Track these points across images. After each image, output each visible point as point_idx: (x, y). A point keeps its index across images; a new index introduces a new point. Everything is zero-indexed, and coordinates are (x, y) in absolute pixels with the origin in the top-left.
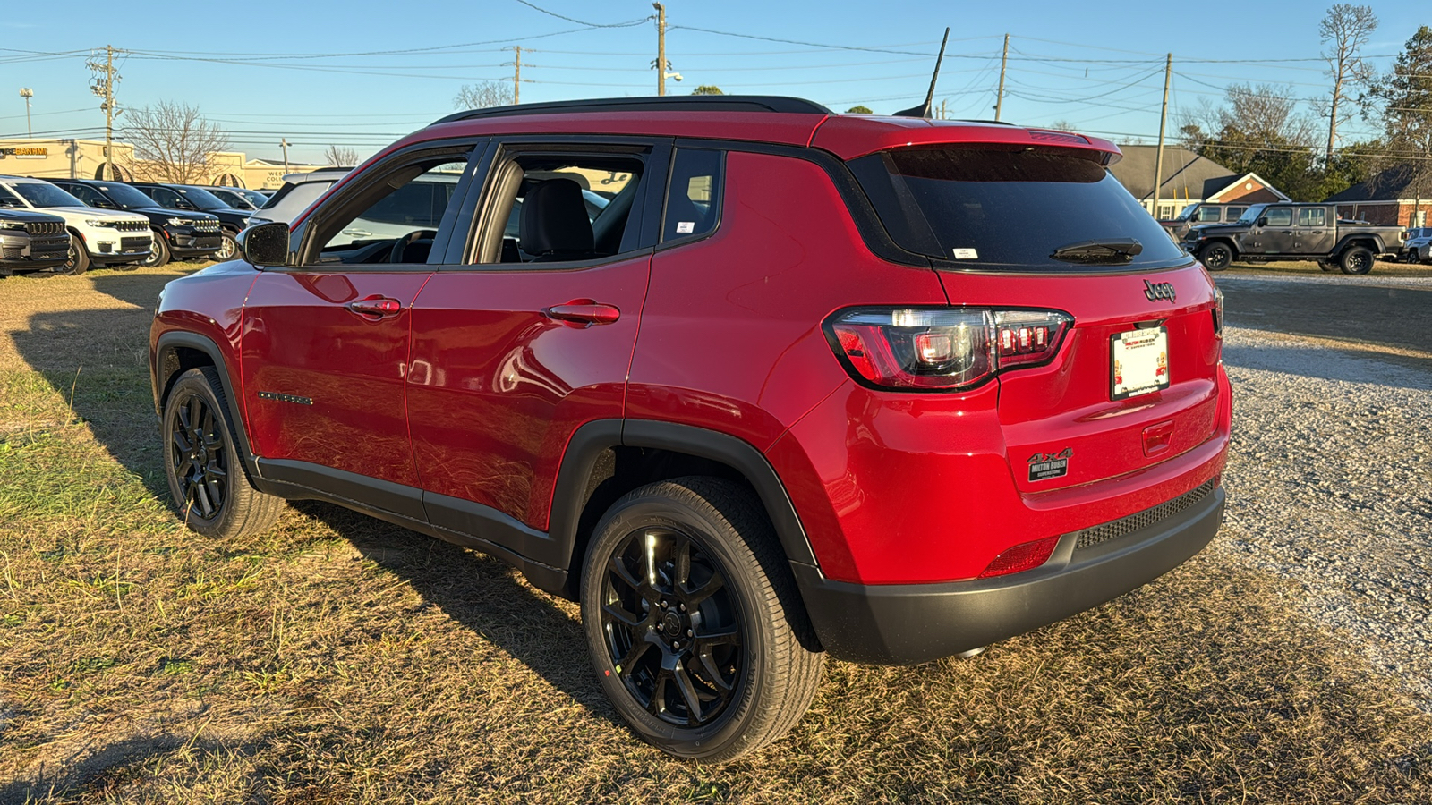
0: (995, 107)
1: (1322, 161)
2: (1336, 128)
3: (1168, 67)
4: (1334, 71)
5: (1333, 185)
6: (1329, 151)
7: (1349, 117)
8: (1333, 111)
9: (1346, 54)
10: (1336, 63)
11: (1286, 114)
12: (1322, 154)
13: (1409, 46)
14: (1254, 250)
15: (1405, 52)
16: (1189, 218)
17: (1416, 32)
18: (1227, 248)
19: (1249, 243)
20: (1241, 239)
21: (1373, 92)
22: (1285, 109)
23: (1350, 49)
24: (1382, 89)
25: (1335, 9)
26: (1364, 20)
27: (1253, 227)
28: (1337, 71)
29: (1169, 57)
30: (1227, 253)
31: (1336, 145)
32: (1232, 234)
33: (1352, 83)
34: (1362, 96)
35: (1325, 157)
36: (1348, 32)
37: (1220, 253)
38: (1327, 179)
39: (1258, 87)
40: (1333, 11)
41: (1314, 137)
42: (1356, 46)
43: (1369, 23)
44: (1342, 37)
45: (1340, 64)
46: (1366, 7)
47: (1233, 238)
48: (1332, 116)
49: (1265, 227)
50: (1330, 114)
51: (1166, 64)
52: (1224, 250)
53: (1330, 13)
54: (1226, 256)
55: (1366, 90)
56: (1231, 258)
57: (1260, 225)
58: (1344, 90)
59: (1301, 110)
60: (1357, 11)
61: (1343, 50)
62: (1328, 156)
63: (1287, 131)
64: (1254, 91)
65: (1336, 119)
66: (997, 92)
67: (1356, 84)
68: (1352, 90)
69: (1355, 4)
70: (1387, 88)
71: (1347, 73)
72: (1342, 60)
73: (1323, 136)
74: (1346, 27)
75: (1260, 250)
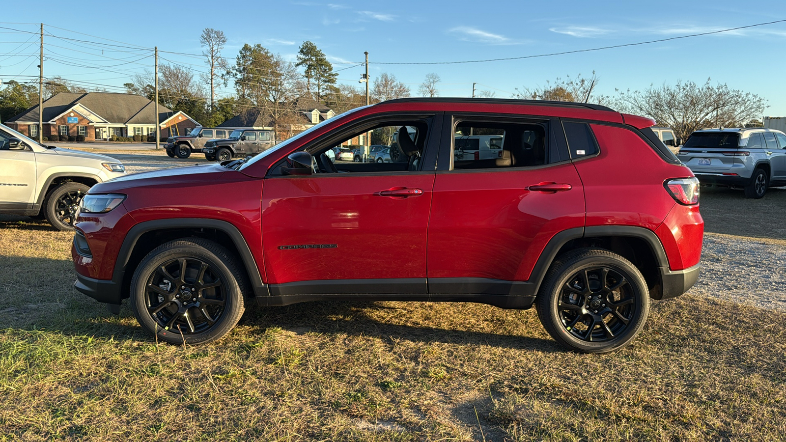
0: (39, 66)
1: (209, 106)
2: (214, 89)
3: (156, 54)
4: (209, 61)
5: (216, 118)
6: (212, 100)
7: (219, 85)
8: (212, 82)
9: (214, 53)
10: (210, 59)
11: (189, 81)
12: (209, 102)
13: (241, 53)
14: (241, 152)
15: (240, 55)
16: (197, 136)
17: (243, 46)
18: (229, 152)
19: (238, 149)
20: (235, 147)
21: (228, 73)
22: (189, 79)
23: (216, 51)
24: (232, 73)
25: (206, 30)
26: (221, 38)
27: (239, 141)
28: (211, 62)
29: (156, 48)
30: (229, 153)
31: (215, 99)
32: (230, 144)
33: (218, 68)
34: (223, 75)
35: (211, 104)
36: (214, 43)
37: (226, 154)
38: (214, 115)
39: (174, 66)
40: (205, 31)
41: (204, 94)
42: (219, 50)
43: (223, 39)
44: (211, 44)
45: (212, 58)
46: (220, 31)
47: (231, 146)
48: (211, 84)
49: (245, 141)
50: (210, 83)
51: (154, 52)
52: (228, 152)
53: (204, 32)
54: (229, 155)
55: (224, 73)
56: (231, 156)
57: (243, 140)
58: (215, 71)
59: (196, 79)
60: (217, 33)
61: (212, 51)
62: (212, 103)
63: (192, 90)
64: (172, 68)
65: (214, 85)
66: (39, 57)
67: (220, 69)
68: (220, 72)
69: (215, 29)
70: (234, 72)
71: (216, 63)
72: (213, 56)
73: (208, 94)
74: (213, 40)
75: (244, 152)
